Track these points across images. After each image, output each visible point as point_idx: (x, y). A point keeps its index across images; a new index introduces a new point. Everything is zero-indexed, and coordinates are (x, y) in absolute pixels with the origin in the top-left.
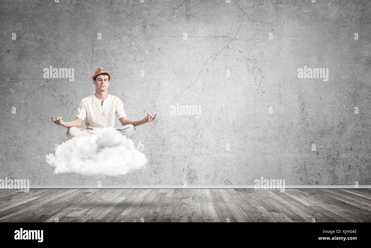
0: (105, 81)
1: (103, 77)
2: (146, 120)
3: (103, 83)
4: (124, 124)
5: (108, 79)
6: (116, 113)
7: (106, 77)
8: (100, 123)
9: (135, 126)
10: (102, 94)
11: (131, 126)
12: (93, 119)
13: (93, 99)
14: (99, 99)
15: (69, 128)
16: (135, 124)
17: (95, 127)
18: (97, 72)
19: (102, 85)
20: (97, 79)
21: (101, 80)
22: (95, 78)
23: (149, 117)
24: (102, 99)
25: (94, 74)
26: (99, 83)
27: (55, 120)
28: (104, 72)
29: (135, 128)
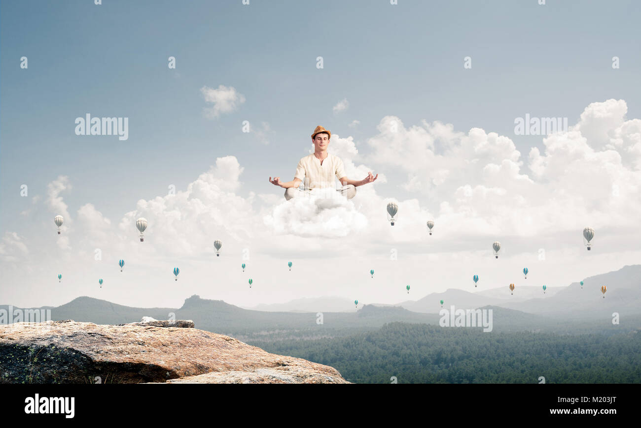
1: (322, 136)
2: (367, 181)
7: (326, 136)
9: (355, 186)
10: (321, 153)
11: (352, 186)
14: (319, 158)
15: (287, 188)
16: (356, 185)
18: (316, 131)
21: (321, 139)
22: (314, 137)
23: (371, 177)
25: (313, 133)
26: (319, 141)
28: (323, 131)
29: (356, 189)
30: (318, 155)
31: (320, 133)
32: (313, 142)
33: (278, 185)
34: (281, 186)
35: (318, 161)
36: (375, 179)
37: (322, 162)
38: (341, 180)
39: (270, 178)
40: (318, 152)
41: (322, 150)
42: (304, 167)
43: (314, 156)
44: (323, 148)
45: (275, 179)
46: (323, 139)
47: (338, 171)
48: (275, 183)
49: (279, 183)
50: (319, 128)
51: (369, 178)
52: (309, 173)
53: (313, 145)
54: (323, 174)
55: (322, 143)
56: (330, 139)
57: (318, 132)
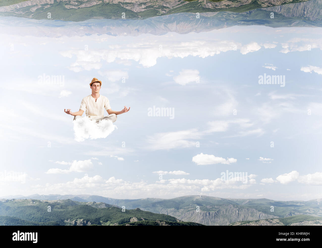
0: (98, 86)
2: (124, 111)
3: (97, 88)
4: (110, 114)
5: (99, 85)
6: (105, 107)
7: (99, 84)
8: (95, 113)
10: (96, 95)
11: (114, 115)
12: (90, 110)
13: (90, 98)
14: (94, 98)
15: (75, 116)
16: (117, 114)
17: (91, 115)
18: (92, 81)
19: (96, 89)
20: (93, 85)
21: (96, 86)
22: (91, 85)
23: (126, 109)
24: (96, 98)
25: (91, 82)
26: (94, 87)
27: (67, 111)
30: (94, 95)
31: (95, 82)
32: (91, 88)
33: (70, 114)
34: (72, 115)
35: (94, 99)
36: (128, 110)
37: (96, 100)
38: (108, 111)
39: (65, 110)
40: (94, 94)
41: (96, 93)
42: (85, 103)
43: (91, 96)
44: (97, 91)
45: (68, 111)
46: (97, 86)
47: (106, 106)
48: (68, 112)
49: (70, 113)
50: (94, 79)
51: (125, 110)
52: (88, 106)
53: (91, 90)
54: (97, 107)
55: (96, 88)
56: (101, 86)
57: (94, 82)
